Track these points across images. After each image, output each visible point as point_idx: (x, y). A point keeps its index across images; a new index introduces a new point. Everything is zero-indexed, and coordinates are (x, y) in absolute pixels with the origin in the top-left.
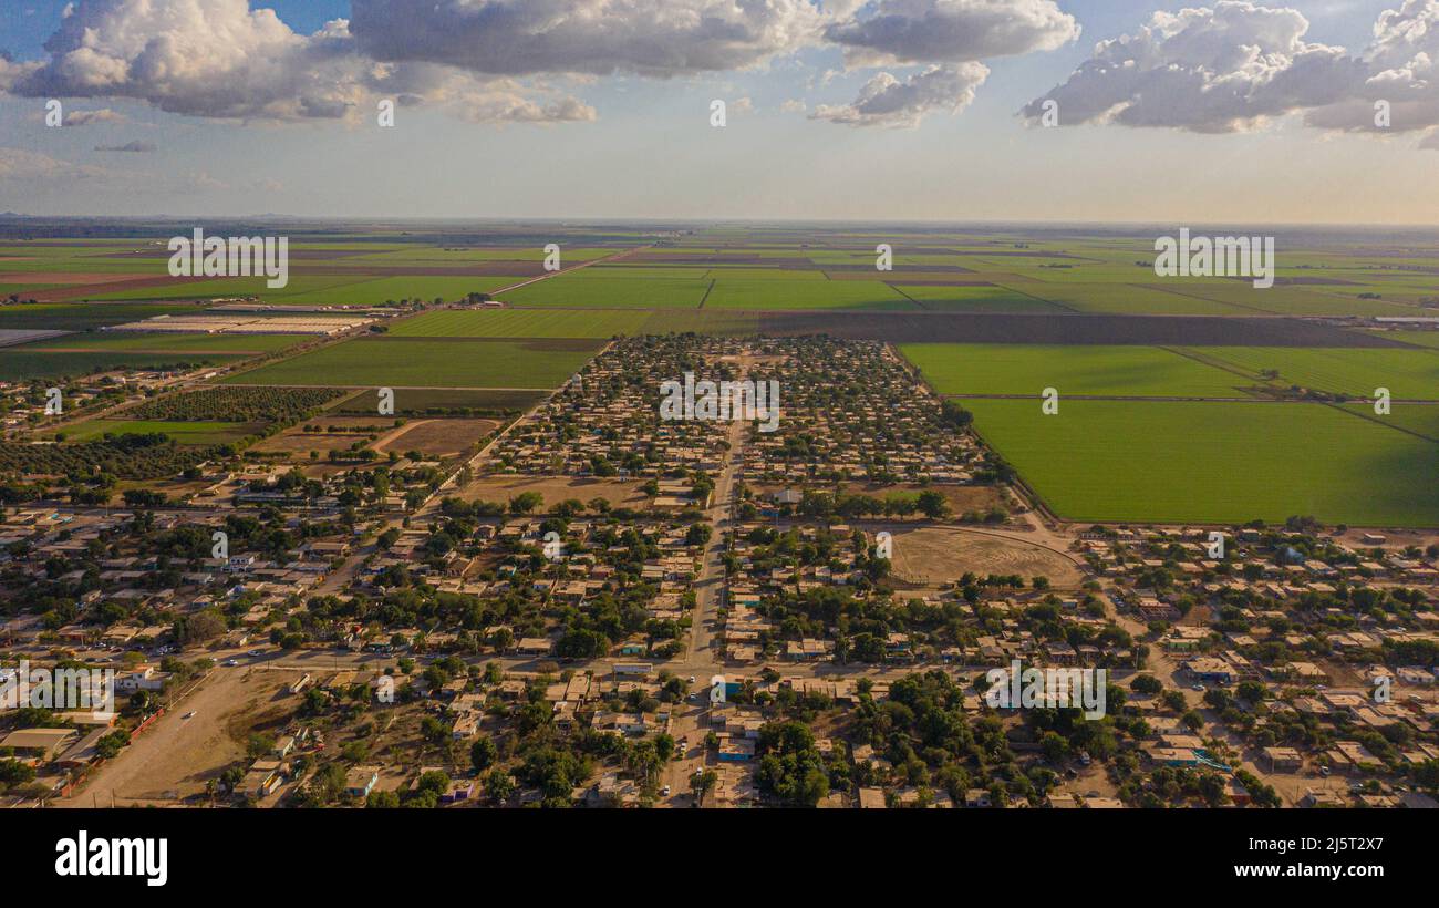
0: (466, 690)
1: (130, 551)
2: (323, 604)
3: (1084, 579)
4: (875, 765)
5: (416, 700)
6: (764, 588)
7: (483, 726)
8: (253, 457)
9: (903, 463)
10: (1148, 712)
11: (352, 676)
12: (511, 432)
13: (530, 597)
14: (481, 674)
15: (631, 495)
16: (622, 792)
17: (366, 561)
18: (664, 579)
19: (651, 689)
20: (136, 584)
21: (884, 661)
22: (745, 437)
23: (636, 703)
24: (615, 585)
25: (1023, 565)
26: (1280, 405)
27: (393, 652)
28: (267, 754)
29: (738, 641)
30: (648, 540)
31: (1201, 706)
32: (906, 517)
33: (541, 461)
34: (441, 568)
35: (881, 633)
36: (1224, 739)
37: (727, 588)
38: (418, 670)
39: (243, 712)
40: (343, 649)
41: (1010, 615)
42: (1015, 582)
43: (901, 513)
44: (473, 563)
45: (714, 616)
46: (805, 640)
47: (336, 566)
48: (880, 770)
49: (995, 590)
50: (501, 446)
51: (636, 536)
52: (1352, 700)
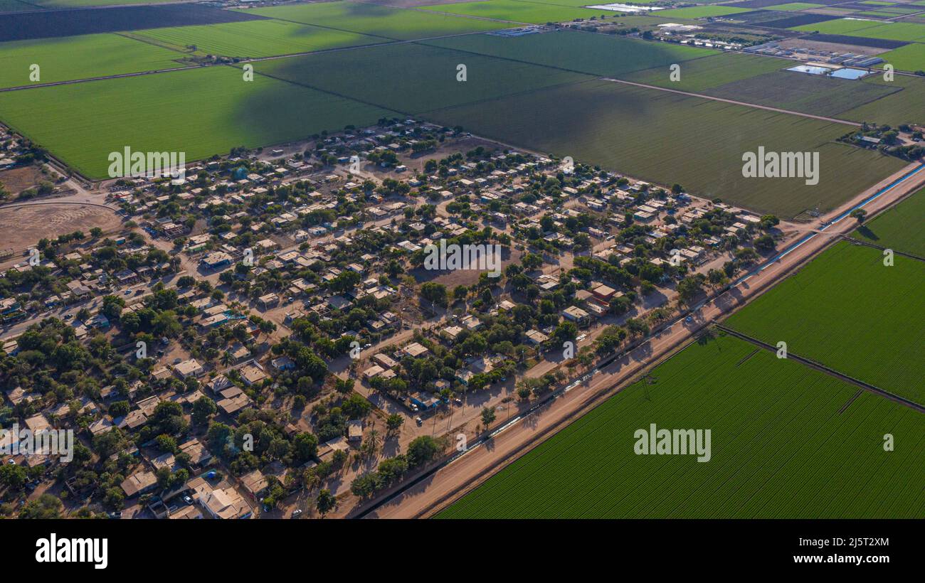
3: (123, 221)
4: (29, 400)
10: (191, 299)
25: (78, 222)
26: (203, 69)
31: (219, 284)
36: (236, 300)
41: (83, 261)
42: (78, 236)
48: (35, 401)
49: (66, 246)
52: (292, 256)
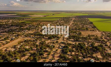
0: (39, 41)
3: (101, 36)
4: (74, 50)
5: (34, 41)
7: (39, 44)
10: (106, 48)
11: (30, 39)
17: (36, 31)
23: (53, 43)
25: (95, 34)
27: (34, 37)
32: (84, 30)
35: (79, 39)
41: (93, 38)
42: (94, 36)
46: (71, 39)
48: (75, 51)
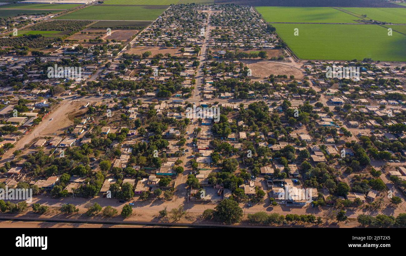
0: (132, 107)
1: (35, 69)
2: (91, 83)
3: (304, 76)
4: (244, 126)
5: (119, 109)
6: (215, 78)
7: (137, 116)
8: (67, 41)
9: (255, 43)
10: (319, 112)
11: (101, 103)
12: (142, 34)
13: (149, 81)
14: (136, 102)
15: (177, 52)
16: (176, 133)
17: (102, 71)
18: (186, 76)
19: (183, 106)
20: (38, 78)
21: (247, 99)
22: (209, 35)
23: (179, 110)
24: (173, 78)
25: (287, 72)
26: (366, 25)
27: (112, 96)
28: (80, 124)
29: (207, 93)
30: (182, 65)
31: (333, 111)
32: (255, 59)
33: (150, 42)
34: (124, 73)
35: (246, 91)
36: (339, 119)
37: (204, 79)
38: (119, 101)
39: (72, 113)
40: (98, 96)
41: (283, 86)
42: (285, 77)
43: (254, 57)
44: (132, 72)
45: (200, 86)
46: (226, 93)
47: (94, 73)
48: (245, 127)
49: (279, 79)
50: (139, 38)
51: (178, 64)
52: (374, 109)
